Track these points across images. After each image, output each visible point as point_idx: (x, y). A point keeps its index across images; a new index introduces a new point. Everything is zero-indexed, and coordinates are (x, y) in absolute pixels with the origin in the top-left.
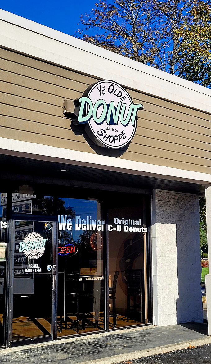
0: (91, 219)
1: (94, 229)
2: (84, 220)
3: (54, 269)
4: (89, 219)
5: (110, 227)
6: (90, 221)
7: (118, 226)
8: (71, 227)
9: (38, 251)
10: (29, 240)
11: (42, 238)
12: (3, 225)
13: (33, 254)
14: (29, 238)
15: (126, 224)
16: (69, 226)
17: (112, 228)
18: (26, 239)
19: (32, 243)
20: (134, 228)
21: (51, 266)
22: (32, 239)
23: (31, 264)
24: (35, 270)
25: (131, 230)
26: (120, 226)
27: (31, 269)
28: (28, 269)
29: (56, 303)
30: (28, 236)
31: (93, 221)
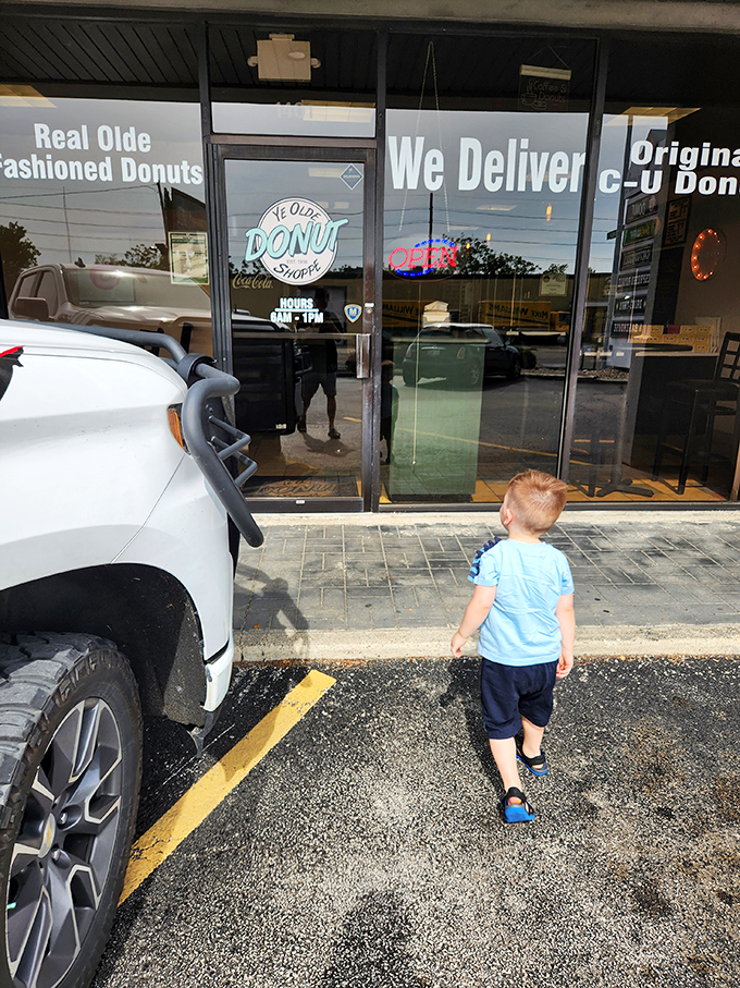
0: (524, 150)
1: (537, 187)
2: (496, 154)
3: (369, 317)
4: (519, 150)
5: (610, 176)
6: (523, 156)
7: (646, 174)
8: (440, 179)
9: (310, 258)
10: (280, 223)
11: (323, 219)
12: (190, 176)
13: (292, 268)
14: (280, 215)
15: (688, 165)
16: (434, 175)
17: (616, 181)
18: (269, 222)
19: (291, 233)
20: (724, 181)
21: (360, 308)
22: (290, 221)
23: (290, 299)
24: (302, 318)
25: (707, 186)
26: (658, 175)
27: (290, 314)
28: (280, 314)
29: (375, 417)
30: (275, 210)
31: (534, 155)
